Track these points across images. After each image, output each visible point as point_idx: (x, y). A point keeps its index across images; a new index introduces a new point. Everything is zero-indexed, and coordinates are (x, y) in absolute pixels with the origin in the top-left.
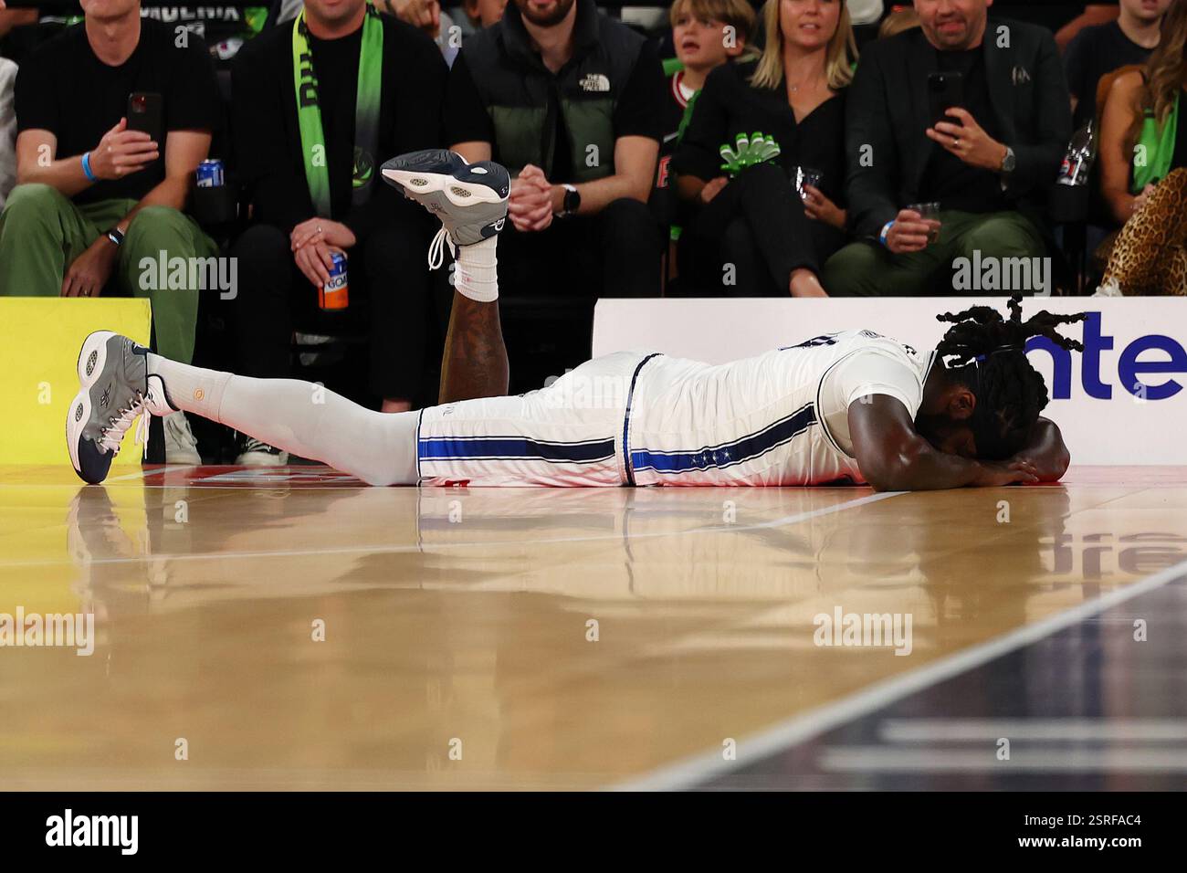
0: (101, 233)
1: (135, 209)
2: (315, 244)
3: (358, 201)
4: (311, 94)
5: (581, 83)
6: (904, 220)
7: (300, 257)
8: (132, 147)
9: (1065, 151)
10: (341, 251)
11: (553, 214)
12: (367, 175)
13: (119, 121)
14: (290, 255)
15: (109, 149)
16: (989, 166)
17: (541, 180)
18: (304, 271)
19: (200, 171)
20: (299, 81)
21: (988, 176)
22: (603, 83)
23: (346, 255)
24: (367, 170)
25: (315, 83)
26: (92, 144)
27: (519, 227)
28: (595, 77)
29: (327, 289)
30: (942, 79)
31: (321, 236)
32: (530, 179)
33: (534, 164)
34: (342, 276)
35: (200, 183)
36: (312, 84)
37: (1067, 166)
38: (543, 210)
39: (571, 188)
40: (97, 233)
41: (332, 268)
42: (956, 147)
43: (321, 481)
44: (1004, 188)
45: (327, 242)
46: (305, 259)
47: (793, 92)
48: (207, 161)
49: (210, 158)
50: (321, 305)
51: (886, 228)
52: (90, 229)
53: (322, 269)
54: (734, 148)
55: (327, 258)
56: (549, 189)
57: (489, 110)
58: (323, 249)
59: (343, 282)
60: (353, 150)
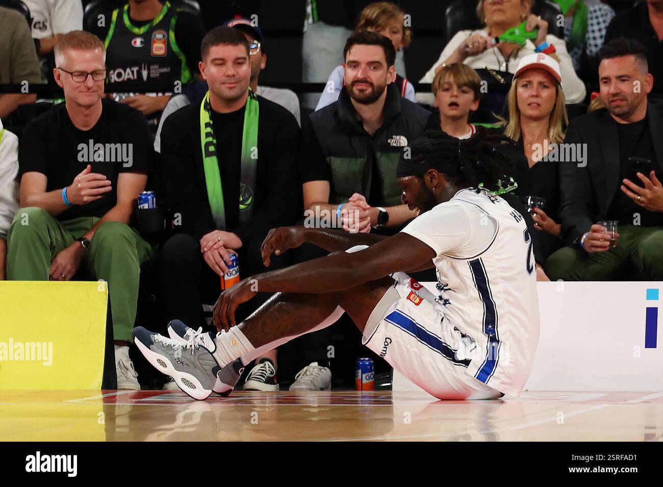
0: (75, 240)
1: (98, 223)
2: (217, 249)
3: (243, 218)
4: (212, 149)
5: (389, 141)
6: (595, 231)
7: (208, 257)
8: (94, 183)
10: (234, 252)
11: (371, 226)
12: (249, 202)
13: (86, 167)
14: (201, 255)
15: (79, 185)
17: (364, 203)
18: (211, 266)
19: (140, 199)
20: (204, 140)
22: (403, 141)
23: (237, 254)
24: (249, 198)
25: (215, 141)
28: (398, 137)
29: (226, 278)
31: (221, 243)
32: (356, 203)
33: (358, 193)
34: (236, 269)
35: (140, 207)
36: (212, 142)
38: (365, 223)
39: (383, 210)
40: (73, 239)
41: (230, 263)
45: (226, 247)
46: (211, 258)
47: (528, 148)
48: (145, 192)
49: (147, 191)
50: (223, 288)
51: (584, 237)
52: (68, 236)
53: (222, 264)
55: (226, 257)
56: (368, 209)
57: (328, 159)
58: (223, 251)
59: (236, 273)
60: (239, 185)
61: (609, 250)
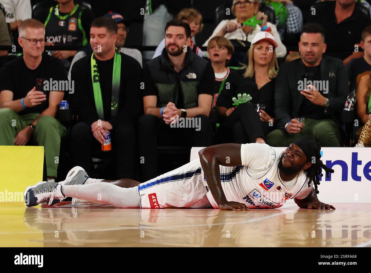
0: (28, 125)
1: (39, 117)
2: (100, 130)
3: (113, 114)
4: (97, 78)
5: (187, 76)
6: (293, 122)
7: (95, 134)
8: (37, 96)
9: (346, 99)
10: (108, 132)
12: (116, 106)
13: (33, 88)
14: (91, 133)
15: (30, 97)
16: (321, 105)
17: (174, 107)
18: (96, 138)
19: (61, 104)
20: (93, 74)
21: (320, 108)
22: (194, 76)
23: (110, 133)
24: (116, 104)
25: (98, 75)
26: (25, 95)
27: (166, 123)
28: (192, 74)
29: (104, 144)
30: (306, 75)
31: (102, 127)
32: (170, 107)
33: (172, 102)
34: (109, 140)
35: (61, 108)
36: (97, 75)
37: (347, 104)
39: (184, 110)
40: (26, 125)
41: (106, 137)
42: (310, 97)
43: (100, 207)
44: (326, 112)
45: (104, 129)
46: (97, 135)
47: (257, 80)
48: (63, 101)
49: (64, 100)
50: (102, 150)
51: (287, 124)
52: (24, 123)
53: (102, 137)
54: (237, 98)
55: (104, 134)
56: (176, 110)
57: (156, 85)
58: (103, 131)
59: (109, 142)
60: (111, 97)
61: (300, 132)
